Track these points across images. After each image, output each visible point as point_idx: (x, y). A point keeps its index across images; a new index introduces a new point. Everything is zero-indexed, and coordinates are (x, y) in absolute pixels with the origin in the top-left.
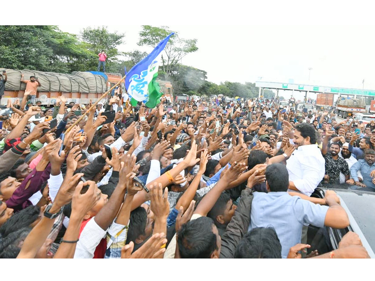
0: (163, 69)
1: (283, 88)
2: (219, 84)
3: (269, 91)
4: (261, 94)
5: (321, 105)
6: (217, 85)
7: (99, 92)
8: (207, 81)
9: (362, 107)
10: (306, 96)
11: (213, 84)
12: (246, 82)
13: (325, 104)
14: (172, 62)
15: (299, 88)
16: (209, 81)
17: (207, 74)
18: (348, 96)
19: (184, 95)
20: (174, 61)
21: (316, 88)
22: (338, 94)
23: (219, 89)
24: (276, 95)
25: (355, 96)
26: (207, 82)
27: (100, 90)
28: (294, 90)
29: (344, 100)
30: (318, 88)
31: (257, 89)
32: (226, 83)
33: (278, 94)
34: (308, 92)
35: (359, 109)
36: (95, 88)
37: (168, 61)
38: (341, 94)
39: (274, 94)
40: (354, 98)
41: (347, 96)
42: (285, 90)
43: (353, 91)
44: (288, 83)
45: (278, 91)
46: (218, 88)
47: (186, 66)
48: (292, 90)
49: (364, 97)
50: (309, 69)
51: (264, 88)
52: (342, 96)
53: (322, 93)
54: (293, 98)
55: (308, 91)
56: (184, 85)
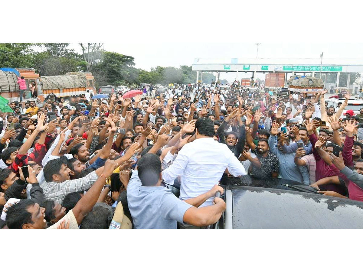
0: (84, 58)
1: (225, 70)
2: (149, 70)
3: (210, 74)
4: (199, 79)
5: (270, 87)
6: (147, 72)
7: (12, 91)
8: (135, 68)
9: (319, 86)
10: (253, 78)
11: (143, 71)
12: (181, 66)
13: (275, 85)
14: (93, 50)
15: (244, 69)
16: (138, 68)
17: (134, 59)
18: (304, 75)
19: (109, 86)
20: (95, 48)
21: (264, 66)
22: (292, 72)
23: (150, 77)
24: (217, 79)
25: (313, 74)
26: (135, 70)
27: (13, 88)
28: (238, 72)
29: (297, 80)
30: (268, 66)
31: (195, 72)
32: (157, 68)
33: (219, 77)
34: (255, 72)
35: (315, 90)
36: (8, 86)
37: (89, 48)
38: (295, 72)
39: (215, 77)
40: (311, 76)
41: (302, 74)
42: (227, 72)
43: (311, 67)
44: (230, 63)
45: (219, 74)
46: (149, 75)
47: (109, 53)
48: (236, 71)
49: (325, 74)
50: (257, 44)
51: (203, 71)
52: (297, 74)
53: (272, 72)
54: (237, 80)
55: (255, 70)
56: (108, 75)
